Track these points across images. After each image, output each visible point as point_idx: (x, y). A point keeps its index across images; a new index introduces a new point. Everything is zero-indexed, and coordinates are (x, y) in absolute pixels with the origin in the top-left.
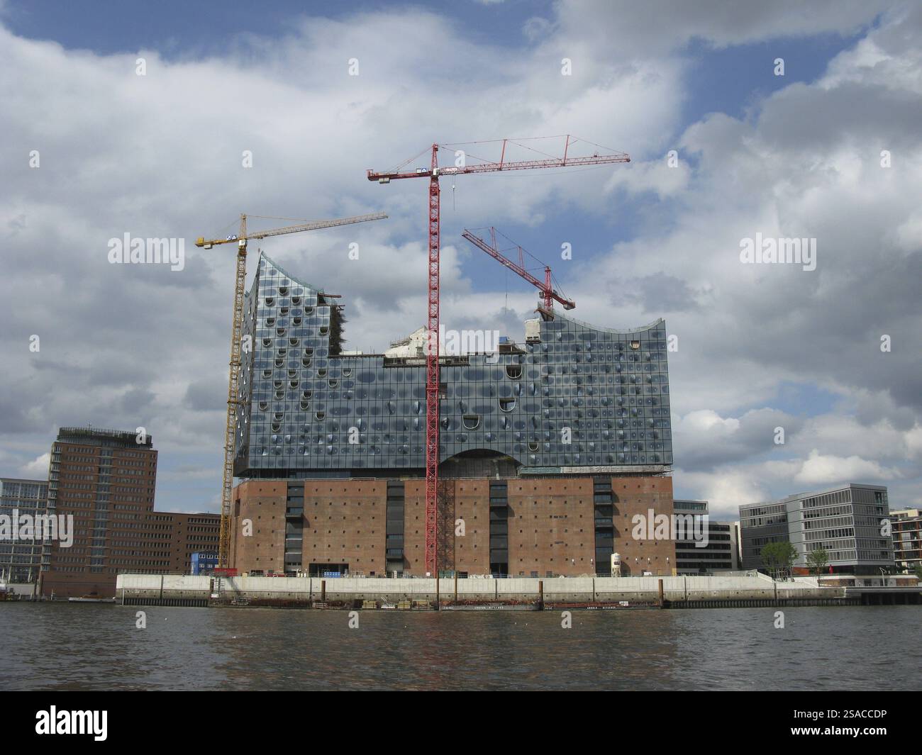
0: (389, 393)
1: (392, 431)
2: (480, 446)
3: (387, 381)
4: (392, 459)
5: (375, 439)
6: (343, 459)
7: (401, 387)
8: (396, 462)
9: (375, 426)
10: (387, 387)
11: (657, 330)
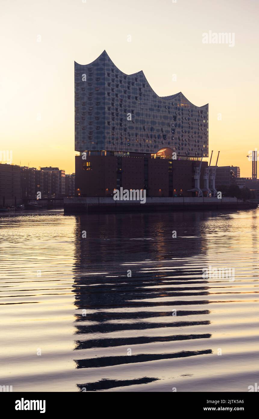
0: (144, 122)
1: (145, 138)
2: (167, 146)
4: (145, 149)
6: (132, 148)
7: (147, 119)
10: (143, 119)
11: (206, 106)
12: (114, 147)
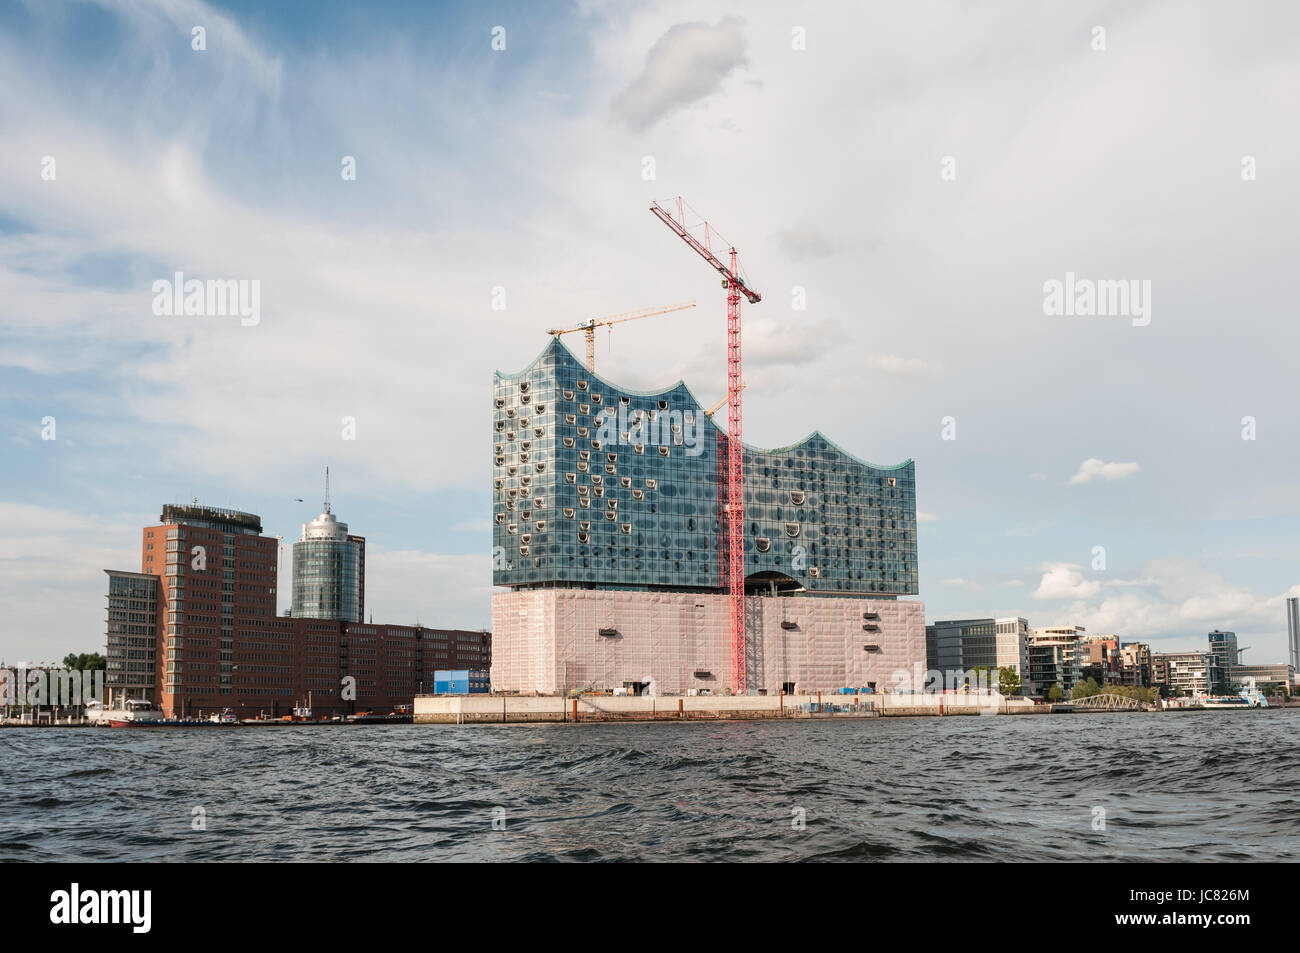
0: (689, 509)
1: (694, 549)
2: (770, 569)
3: (688, 496)
4: (695, 577)
5: (679, 555)
6: (649, 574)
7: (701, 503)
8: (699, 580)
9: (678, 542)
10: (688, 502)
11: (908, 470)
12: (587, 571)
